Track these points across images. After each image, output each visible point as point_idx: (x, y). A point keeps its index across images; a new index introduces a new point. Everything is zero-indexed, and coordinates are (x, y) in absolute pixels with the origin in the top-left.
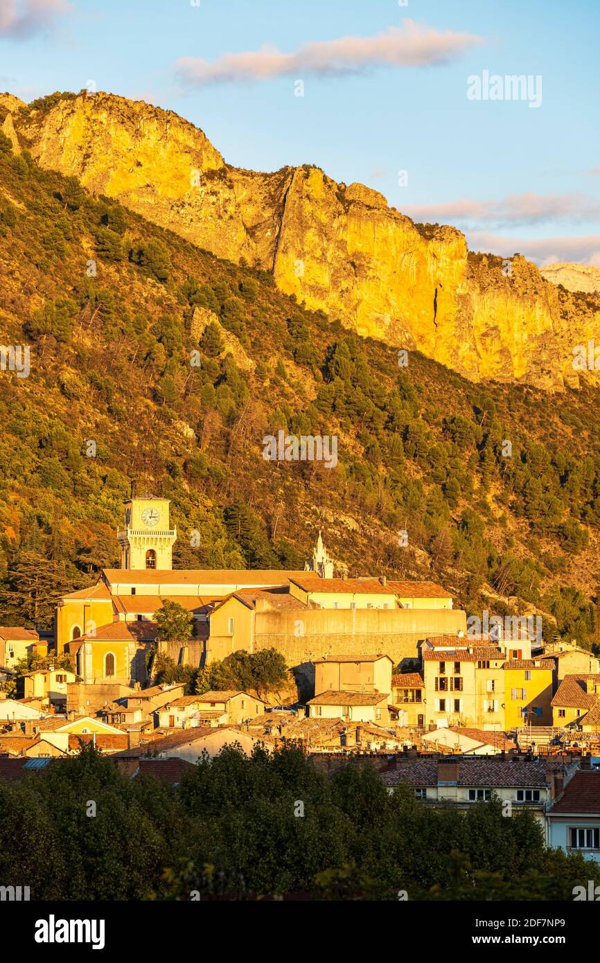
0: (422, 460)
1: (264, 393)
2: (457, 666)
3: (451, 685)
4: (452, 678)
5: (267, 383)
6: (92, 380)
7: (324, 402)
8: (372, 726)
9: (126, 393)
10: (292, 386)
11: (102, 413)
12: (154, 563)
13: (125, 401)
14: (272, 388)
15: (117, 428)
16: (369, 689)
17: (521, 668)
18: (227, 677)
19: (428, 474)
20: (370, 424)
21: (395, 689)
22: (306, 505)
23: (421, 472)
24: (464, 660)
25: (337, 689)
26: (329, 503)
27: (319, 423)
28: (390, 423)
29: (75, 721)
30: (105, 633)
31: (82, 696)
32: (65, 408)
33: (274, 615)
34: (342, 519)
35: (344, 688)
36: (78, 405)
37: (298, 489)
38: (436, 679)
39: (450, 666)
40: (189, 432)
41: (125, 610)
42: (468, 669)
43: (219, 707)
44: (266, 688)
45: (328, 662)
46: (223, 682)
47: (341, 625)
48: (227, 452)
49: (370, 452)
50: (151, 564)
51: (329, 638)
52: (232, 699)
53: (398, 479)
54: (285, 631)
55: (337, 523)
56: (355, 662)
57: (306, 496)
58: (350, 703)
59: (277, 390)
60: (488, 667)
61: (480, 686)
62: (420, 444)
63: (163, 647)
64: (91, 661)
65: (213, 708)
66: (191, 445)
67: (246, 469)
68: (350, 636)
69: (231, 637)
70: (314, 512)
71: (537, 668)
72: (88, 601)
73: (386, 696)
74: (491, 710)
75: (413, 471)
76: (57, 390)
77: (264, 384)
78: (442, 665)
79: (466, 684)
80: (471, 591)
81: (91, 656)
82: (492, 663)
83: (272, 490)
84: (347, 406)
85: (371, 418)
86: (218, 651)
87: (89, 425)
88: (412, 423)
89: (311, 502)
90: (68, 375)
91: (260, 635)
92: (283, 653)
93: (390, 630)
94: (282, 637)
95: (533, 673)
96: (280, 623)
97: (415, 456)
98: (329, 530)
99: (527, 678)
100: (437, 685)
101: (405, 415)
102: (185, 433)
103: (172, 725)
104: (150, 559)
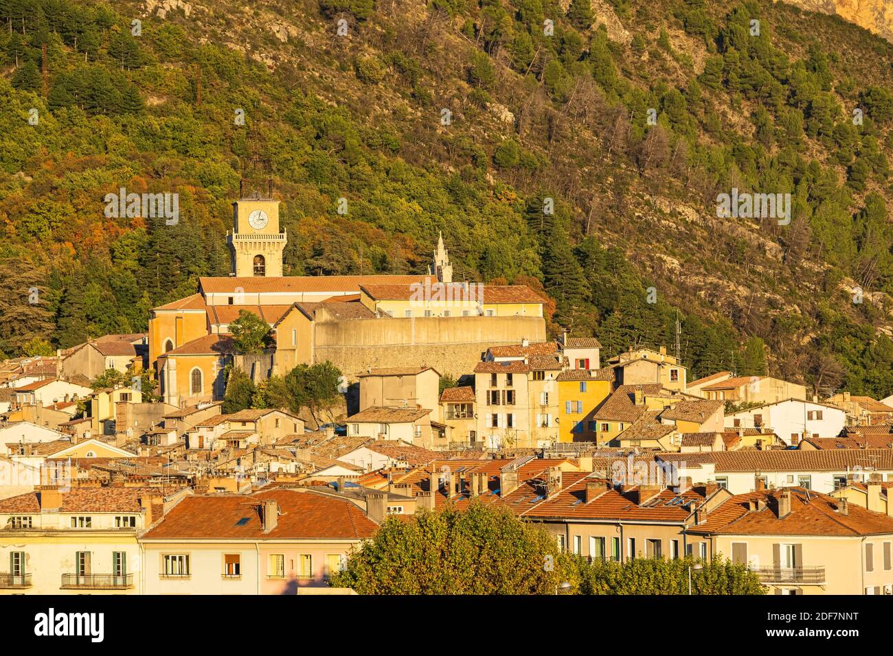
0: (827, 138)
1: (641, 68)
2: (510, 377)
3: (504, 398)
4: (504, 391)
5: (645, 57)
6: (396, 63)
7: (711, 77)
8: (402, 444)
9: (436, 74)
10: (677, 60)
11: (403, 98)
12: (263, 269)
13: (434, 84)
14: (651, 62)
15: (419, 114)
16: (412, 405)
17: (576, 379)
18: (280, 394)
19: (833, 154)
20: (769, 100)
21: (445, 404)
22: (639, 195)
23: (825, 152)
24: (516, 372)
25: (380, 405)
26: (667, 191)
27: (704, 101)
28: (793, 99)
29: (78, 443)
30: (194, 348)
31: (130, 417)
32: (359, 94)
33: (332, 326)
34: (680, 209)
35: (387, 403)
36: (374, 91)
37: (632, 177)
38: (488, 392)
39: (502, 378)
40: (508, 116)
41: (218, 322)
42: (520, 381)
43: (250, 426)
44: (319, 405)
45: (371, 376)
46: (275, 399)
47: (399, 335)
48: (550, 138)
49: (761, 131)
50: (260, 270)
51: (386, 349)
52: (263, 418)
53: (787, 161)
54: (342, 343)
55: (674, 214)
56: (398, 376)
57: (640, 184)
58: (389, 420)
59: (657, 64)
60: (543, 378)
61: (533, 399)
62: (825, 120)
63: (239, 360)
64: (175, 378)
65: (244, 428)
66: (508, 131)
67: (572, 156)
68: (409, 347)
69: (294, 350)
70: (647, 203)
71: (594, 379)
72: (180, 312)
73: (428, 412)
74: (545, 425)
75: (815, 153)
76: (352, 73)
77: (643, 58)
78: (494, 377)
79: (518, 397)
80: (828, 287)
81: (175, 372)
82: (548, 375)
83: (600, 178)
84: (743, 80)
85: (770, 94)
86: (283, 365)
87: (386, 112)
88: (817, 99)
89: (643, 191)
90: (369, 55)
91: (320, 347)
92: (341, 368)
93: (452, 340)
94: (340, 349)
95: (588, 384)
96: (337, 334)
97: (819, 134)
98: (663, 222)
99: (582, 390)
100: (488, 399)
101: (809, 87)
102: (503, 117)
103: (201, 446)
104: (259, 265)
